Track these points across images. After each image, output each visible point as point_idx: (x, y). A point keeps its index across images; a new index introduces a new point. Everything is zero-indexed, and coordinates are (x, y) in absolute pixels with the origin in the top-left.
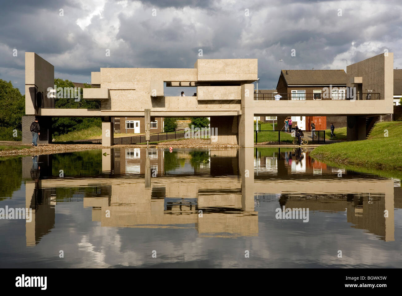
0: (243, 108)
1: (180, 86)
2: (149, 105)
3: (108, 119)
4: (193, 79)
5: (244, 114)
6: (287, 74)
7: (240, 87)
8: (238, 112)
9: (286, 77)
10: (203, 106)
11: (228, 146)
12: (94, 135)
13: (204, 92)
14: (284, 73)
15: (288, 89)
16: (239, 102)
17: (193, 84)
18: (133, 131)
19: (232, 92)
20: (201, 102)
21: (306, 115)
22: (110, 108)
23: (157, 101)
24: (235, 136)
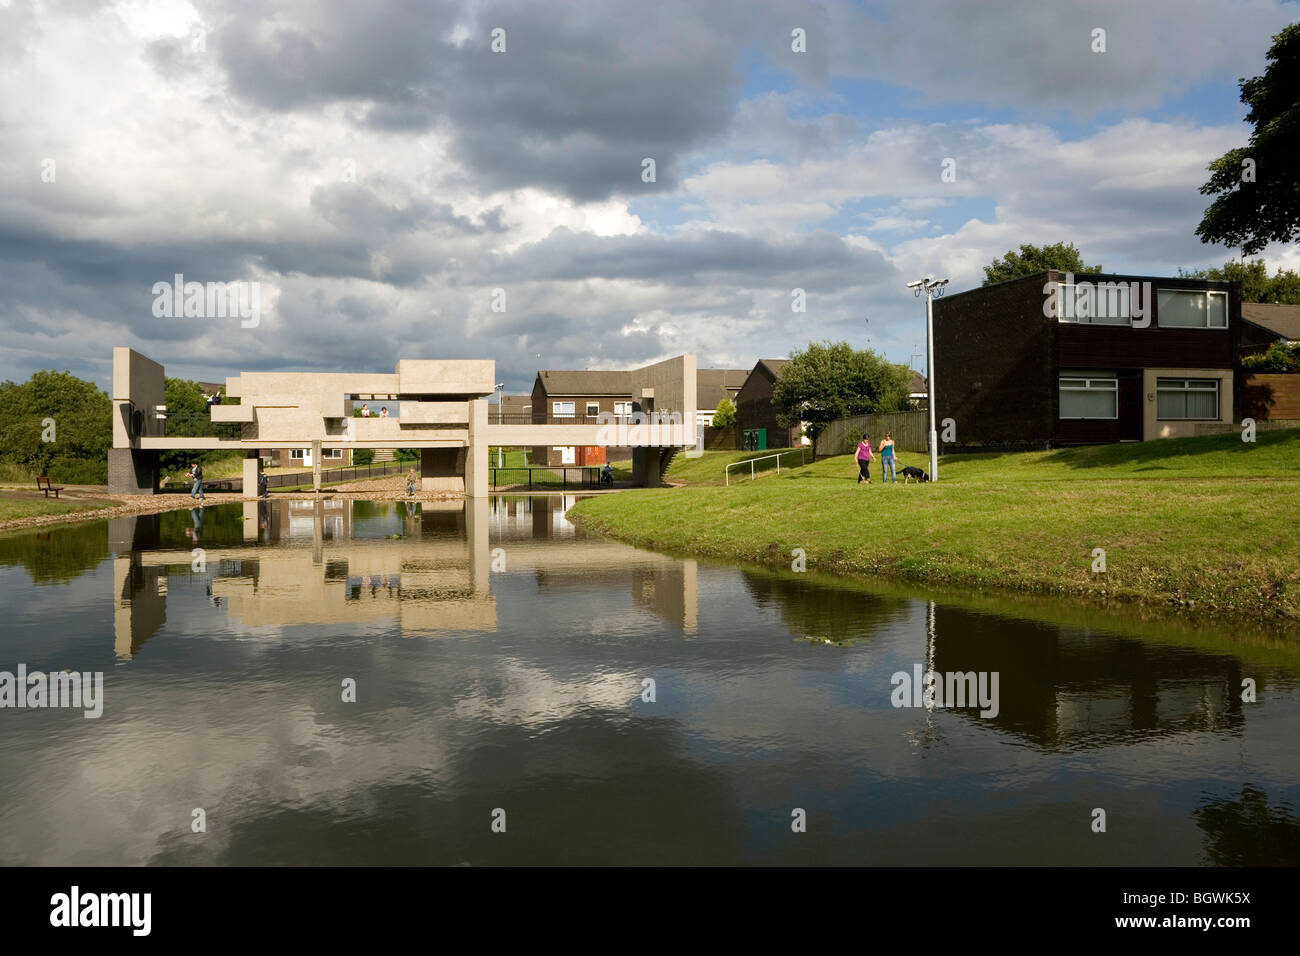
0: (471, 436)
1: (373, 399)
2: (320, 432)
3: (254, 454)
4: (394, 390)
5: (472, 445)
6: (547, 377)
7: (467, 403)
8: (465, 442)
9: (544, 381)
10: (409, 434)
11: (448, 496)
12: (235, 470)
13: (411, 411)
14: (542, 375)
15: (548, 400)
16: (465, 426)
17: (394, 397)
18: (301, 464)
19: (454, 412)
20: (404, 426)
21: (576, 446)
22: (257, 436)
23: (333, 425)
24: (461, 478)
